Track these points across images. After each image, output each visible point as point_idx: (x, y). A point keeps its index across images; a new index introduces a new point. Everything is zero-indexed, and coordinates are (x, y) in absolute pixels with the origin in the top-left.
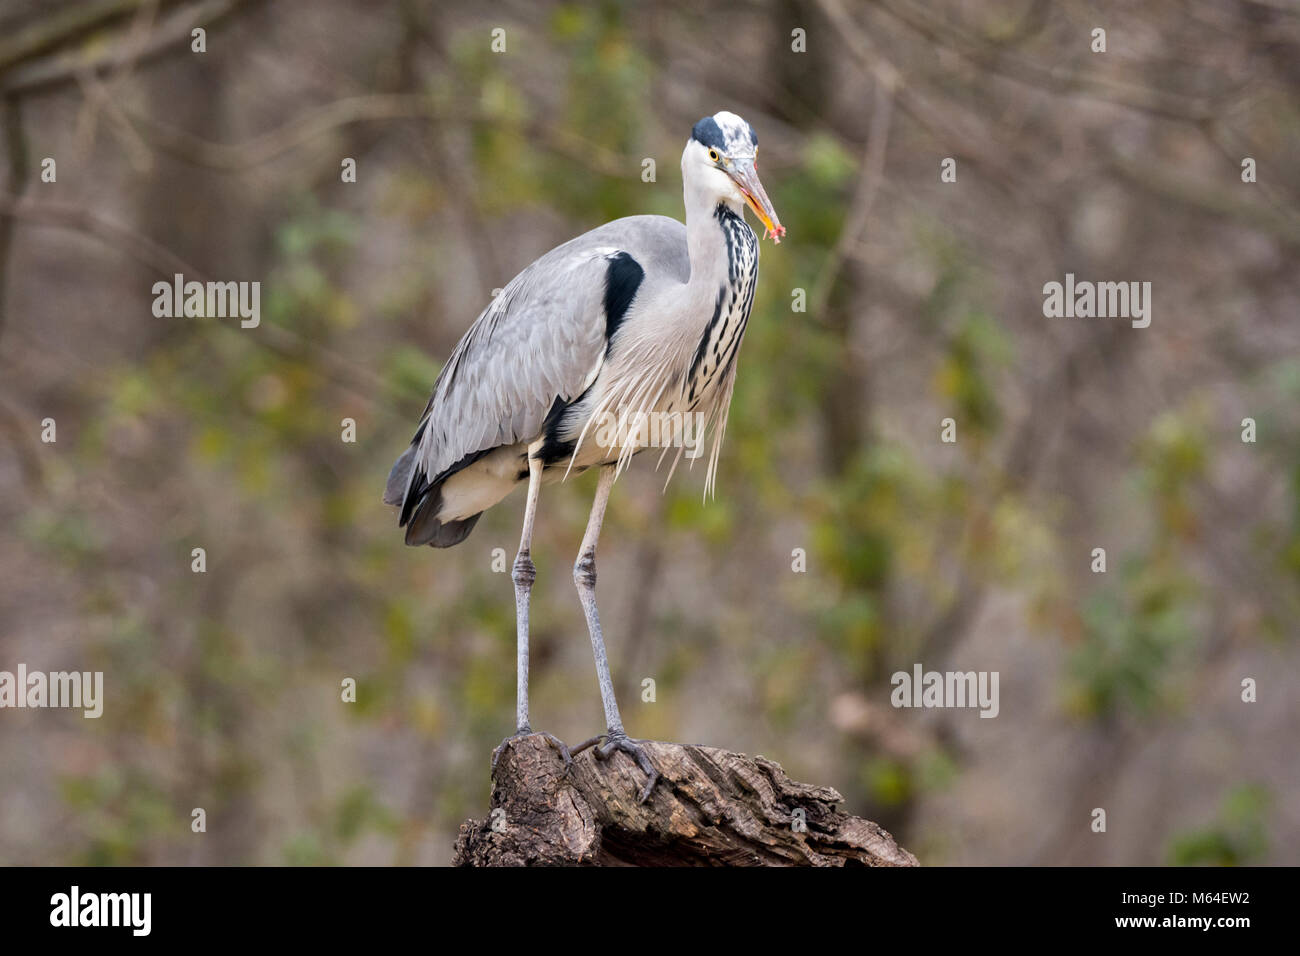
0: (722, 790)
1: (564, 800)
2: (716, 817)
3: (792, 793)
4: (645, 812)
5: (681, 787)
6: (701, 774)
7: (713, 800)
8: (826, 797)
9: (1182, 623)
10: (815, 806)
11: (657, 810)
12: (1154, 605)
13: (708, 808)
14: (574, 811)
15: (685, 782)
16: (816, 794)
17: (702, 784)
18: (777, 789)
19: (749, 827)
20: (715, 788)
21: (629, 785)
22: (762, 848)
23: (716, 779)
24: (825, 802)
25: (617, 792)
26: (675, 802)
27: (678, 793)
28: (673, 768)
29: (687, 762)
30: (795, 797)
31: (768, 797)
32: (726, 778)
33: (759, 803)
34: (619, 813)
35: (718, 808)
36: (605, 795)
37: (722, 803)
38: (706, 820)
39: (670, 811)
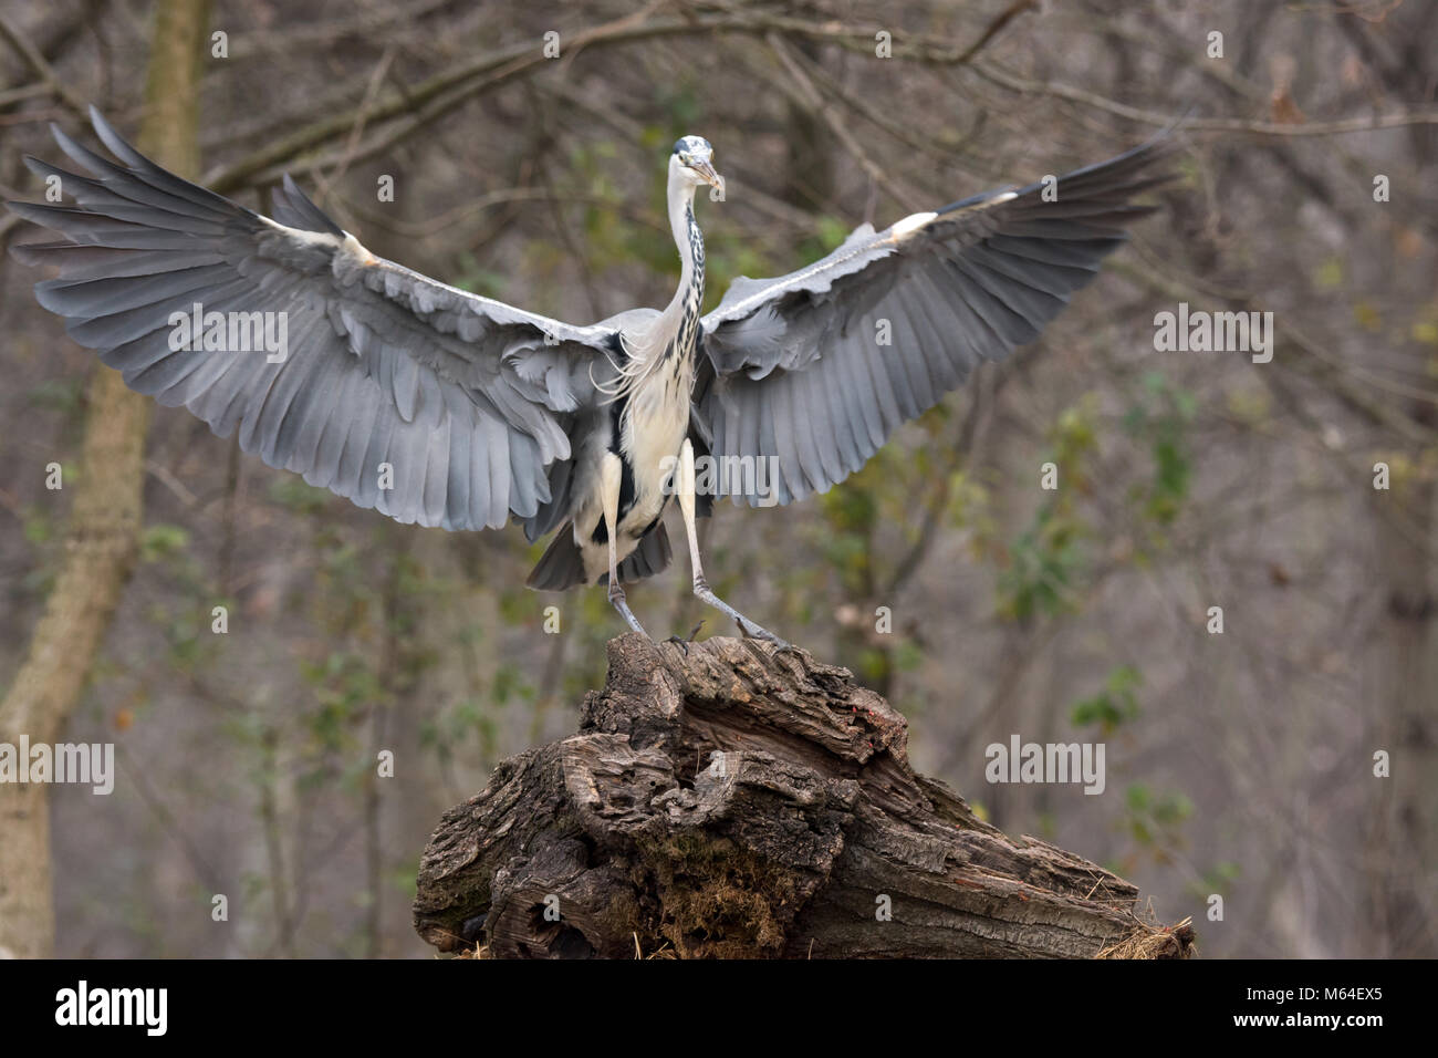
0: (768, 669)
1: (657, 677)
2: (763, 688)
3: (817, 671)
4: (714, 685)
5: (739, 667)
6: (754, 658)
7: (762, 676)
8: (840, 674)
9: (1078, 554)
10: (833, 680)
11: (723, 683)
12: (1060, 540)
13: (758, 681)
14: (666, 685)
15: (742, 664)
16: (834, 672)
17: (755, 665)
18: (807, 668)
19: (788, 696)
20: (762, 668)
21: (703, 666)
22: (796, 709)
23: (763, 661)
24: (840, 677)
25: (695, 670)
26: (735, 678)
27: (736, 671)
28: (734, 654)
29: (744, 650)
30: (819, 674)
31: (800, 674)
32: (771, 660)
33: (794, 678)
34: (696, 686)
35: (765, 682)
36: (686, 674)
37: (768, 678)
38: (757, 691)
39: (732, 684)
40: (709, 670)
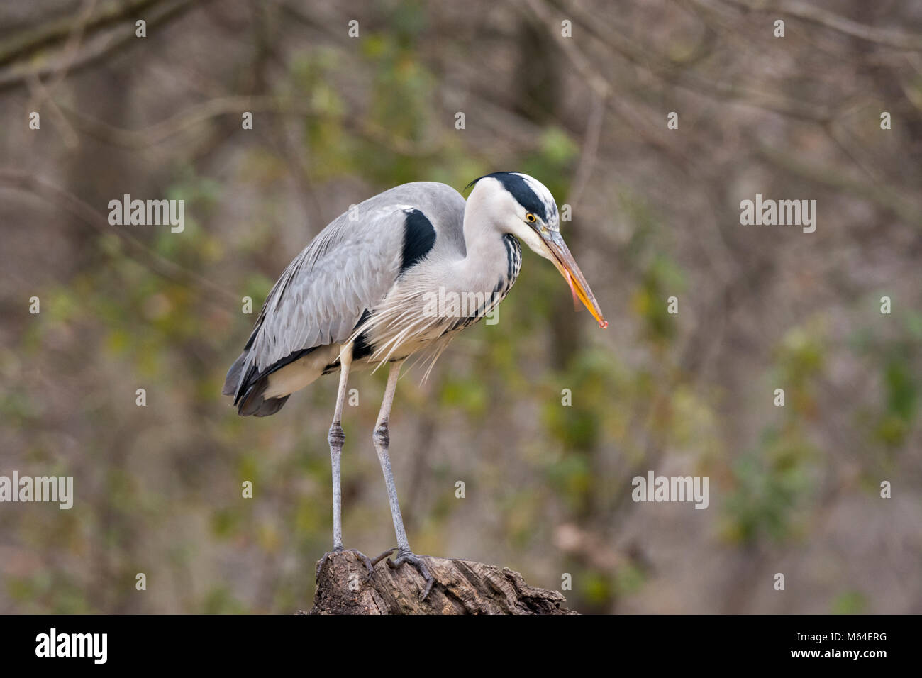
0: (479, 592)
2: (475, 611)
3: (529, 594)
4: (424, 607)
5: (450, 589)
6: (465, 580)
7: (473, 599)
8: (553, 598)
9: (804, 477)
10: (545, 604)
11: (433, 605)
12: (785, 464)
13: (469, 604)
14: (374, 606)
15: (453, 586)
16: (546, 595)
17: (465, 587)
18: (518, 591)
20: (474, 590)
21: (413, 587)
23: (475, 584)
24: (553, 601)
25: (405, 592)
26: (446, 600)
27: (448, 594)
28: (445, 576)
29: (455, 572)
30: (531, 597)
31: (511, 597)
32: (482, 583)
33: (505, 601)
34: (406, 607)
35: (476, 605)
36: (396, 594)
37: (479, 601)
39: (442, 606)
40: (419, 592)
